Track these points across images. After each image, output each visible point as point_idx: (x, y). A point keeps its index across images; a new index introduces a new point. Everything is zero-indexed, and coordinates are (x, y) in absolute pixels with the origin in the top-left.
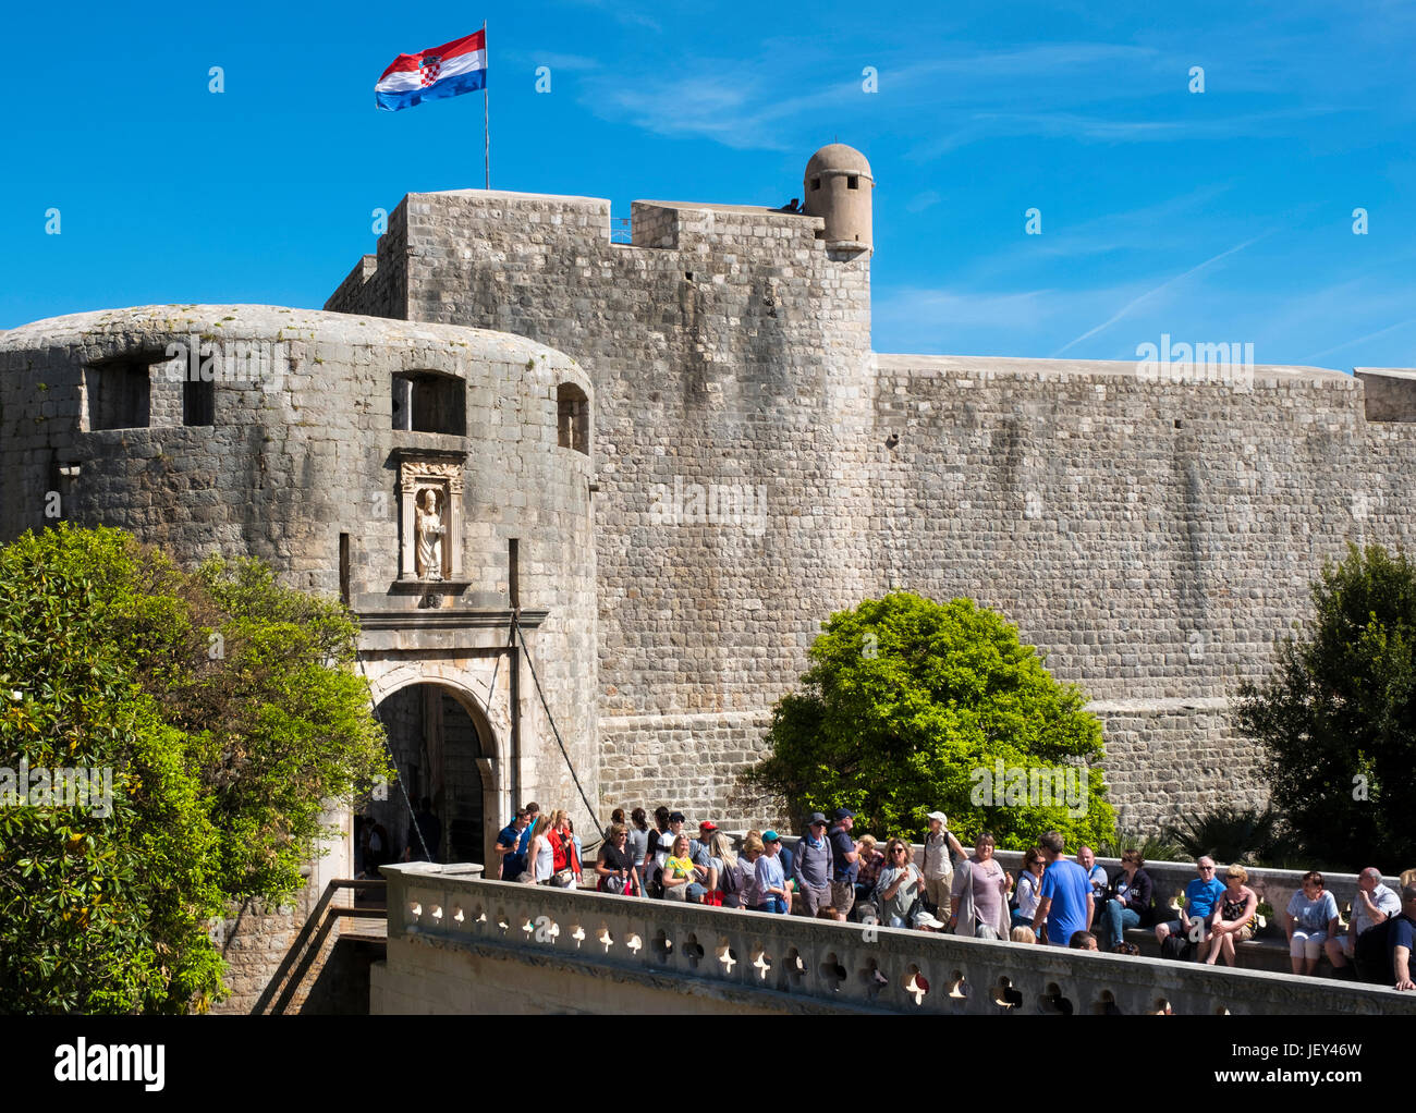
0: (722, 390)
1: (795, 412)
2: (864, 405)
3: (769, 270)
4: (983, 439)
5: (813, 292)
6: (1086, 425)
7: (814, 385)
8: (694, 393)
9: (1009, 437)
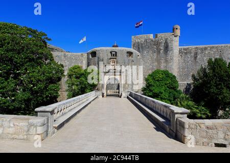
0: (161, 51)
1: (170, 53)
2: (178, 52)
3: (167, 39)
4: (193, 54)
5: (172, 40)
6: (207, 52)
7: (172, 50)
8: (159, 52)
9: (196, 54)
